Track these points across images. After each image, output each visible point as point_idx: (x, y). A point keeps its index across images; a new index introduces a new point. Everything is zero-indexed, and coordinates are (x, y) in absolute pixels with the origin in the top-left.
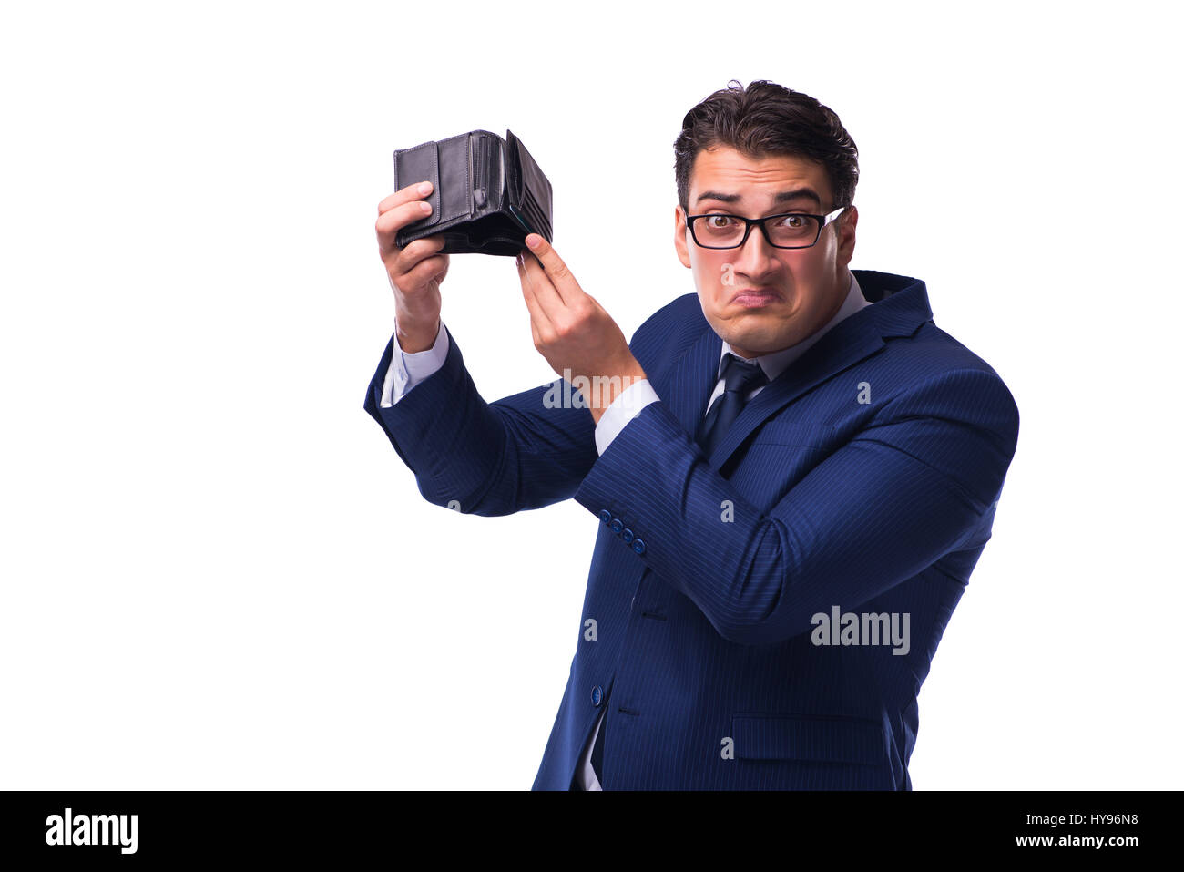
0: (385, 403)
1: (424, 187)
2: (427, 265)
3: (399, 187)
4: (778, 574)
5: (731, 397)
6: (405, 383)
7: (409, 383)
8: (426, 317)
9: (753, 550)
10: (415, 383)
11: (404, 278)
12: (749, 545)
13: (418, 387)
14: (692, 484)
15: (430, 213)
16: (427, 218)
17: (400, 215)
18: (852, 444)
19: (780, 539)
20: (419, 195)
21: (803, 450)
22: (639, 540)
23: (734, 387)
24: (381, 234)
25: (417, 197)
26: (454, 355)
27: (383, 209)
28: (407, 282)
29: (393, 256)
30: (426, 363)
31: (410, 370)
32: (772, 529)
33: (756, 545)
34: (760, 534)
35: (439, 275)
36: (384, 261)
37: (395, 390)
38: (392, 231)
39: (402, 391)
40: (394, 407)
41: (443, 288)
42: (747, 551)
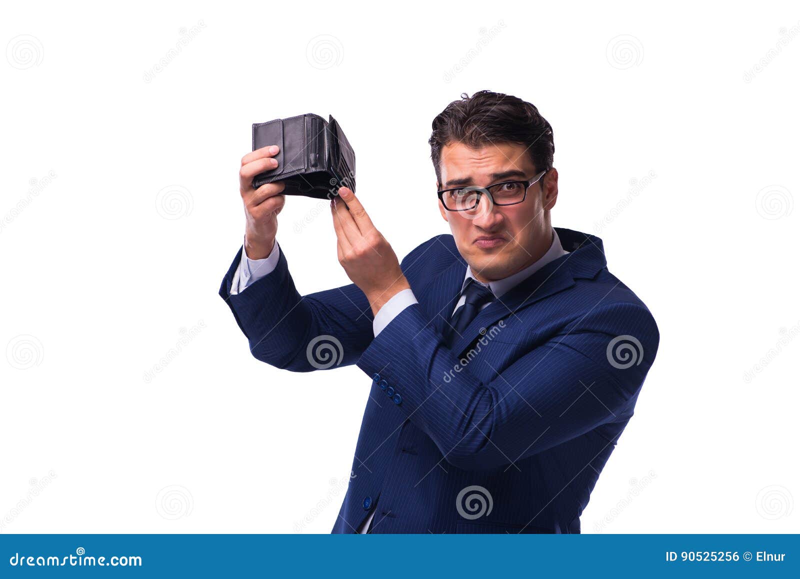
0: (234, 292)
1: (273, 149)
2: (271, 201)
3: (255, 147)
4: (489, 422)
5: (469, 307)
6: (248, 279)
7: (251, 279)
8: (267, 236)
9: (474, 406)
10: (255, 280)
11: (256, 208)
12: (471, 402)
13: (256, 282)
14: (436, 359)
15: (276, 166)
16: (274, 170)
17: (257, 165)
18: (546, 345)
19: (493, 400)
20: (270, 154)
21: (514, 346)
22: (398, 395)
23: (471, 301)
24: (243, 178)
25: (268, 156)
26: (282, 263)
27: (245, 161)
28: (257, 212)
29: (250, 193)
30: (263, 267)
31: (252, 270)
32: (487, 393)
33: (476, 402)
34: (479, 395)
35: (278, 208)
36: (243, 196)
37: (241, 282)
38: (251, 176)
39: (245, 284)
40: (239, 295)
41: (280, 217)
42: (469, 405)
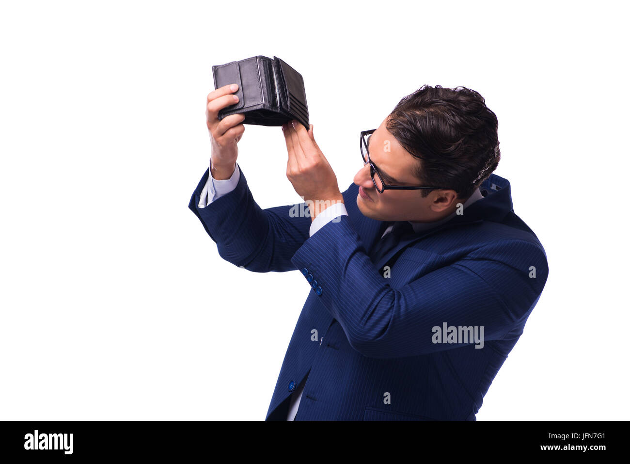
0: (201, 205)
1: (234, 87)
2: (232, 131)
3: (217, 87)
4: (388, 317)
6: (213, 195)
7: (216, 196)
8: (230, 161)
9: (377, 301)
10: (219, 196)
11: (221, 138)
12: (375, 298)
13: (220, 199)
14: (351, 262)
15: (238, 102)
16: (236, 104)
17: (222, 101)
18: (451, 266)
19: (395, 298)
20: (231, 91)
21: (424, 265)
22: (320, 287)
24: (210, 112)
25: (229, 92)
26: (242, 181)
27: (210, 98)
28: (223, 140)
29: (215, 125)
30: (225, 186)
31: (217, 189)
32: (391, 292)
33: (379, 298)
34: (383, 293)
35: (238, 137)
36: (209, 128)
37: (209, 194)
38: (217, 111)
39: (212, 199)
40: (206, 208)
41: (240, 145)
42: (373, 301)
